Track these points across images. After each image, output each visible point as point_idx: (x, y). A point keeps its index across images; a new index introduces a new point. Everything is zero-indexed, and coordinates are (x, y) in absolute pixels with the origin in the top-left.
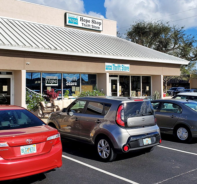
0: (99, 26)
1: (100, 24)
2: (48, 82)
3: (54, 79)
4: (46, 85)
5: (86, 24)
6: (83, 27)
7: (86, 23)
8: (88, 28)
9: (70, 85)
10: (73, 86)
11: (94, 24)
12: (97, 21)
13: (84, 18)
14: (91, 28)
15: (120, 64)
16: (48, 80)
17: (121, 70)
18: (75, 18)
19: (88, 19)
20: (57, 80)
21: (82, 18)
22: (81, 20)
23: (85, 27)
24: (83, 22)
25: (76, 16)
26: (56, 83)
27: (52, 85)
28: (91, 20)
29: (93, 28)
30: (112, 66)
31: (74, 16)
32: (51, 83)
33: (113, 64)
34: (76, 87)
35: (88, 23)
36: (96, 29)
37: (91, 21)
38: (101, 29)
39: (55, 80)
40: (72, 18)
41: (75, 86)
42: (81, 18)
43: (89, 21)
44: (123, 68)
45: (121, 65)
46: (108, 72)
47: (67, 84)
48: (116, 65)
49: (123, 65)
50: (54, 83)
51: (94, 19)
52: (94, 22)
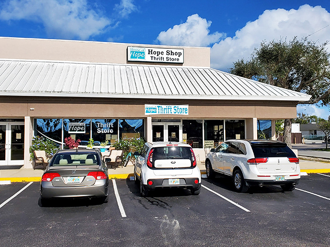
0: (179, 58)
1: (180, 54)
2: (71, 129)
3: (79, 126)
4: (69, 132)
5: (157, 57)
6: (153, 61)
7: (158, 55)
8: (161, 61)
9: (102, 132)
10: (107, 133)
11: (170, 56)
12: (174, 51)
13: (154, 50)
14: (165, 61)
15: (170, 106)
16: (72, 126)
17: (173, 113)
18: (141, 51)
19: (161, 50)
20: (84, 126)
21: (152, 50)
22: (150, 53)
23: (155, 61)
24: (153, 55)
25: (141, 49)
26: (83, 131)
27: (77, 132)
28: (165, 51)
29: (169, 61)
30: (157, 108)
31: (139, 49)
32: (76, 131)
33: (159, 105)
34: (112, 136)
35: (160, 56)
36: (174, 62)
37: (165, 53)
38: (181, 61)
39: (81, 127)
40: (136, 52)
41: (110, 133)
42: (149, 50)
43: (162, 53)
44: (175, 110)
45: (173, 106)
46: (149, 116)
47: (98, 132)
48: (164, 106)
49: (177, 106)
50: (80, 130)
51: (170, 50)
52: (170, 53)
